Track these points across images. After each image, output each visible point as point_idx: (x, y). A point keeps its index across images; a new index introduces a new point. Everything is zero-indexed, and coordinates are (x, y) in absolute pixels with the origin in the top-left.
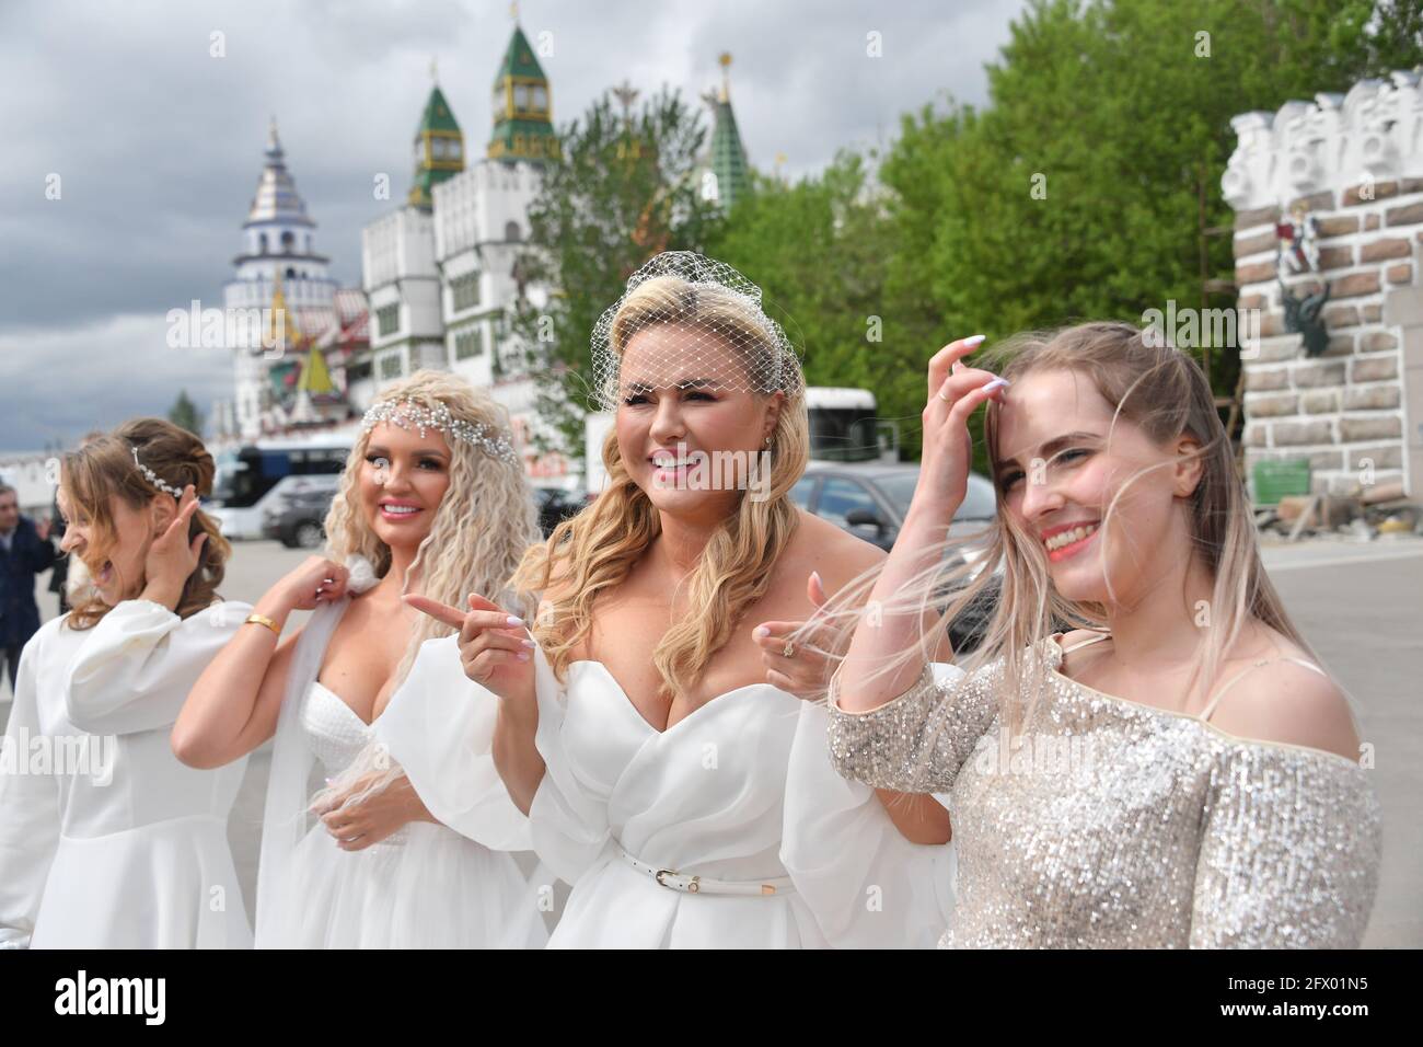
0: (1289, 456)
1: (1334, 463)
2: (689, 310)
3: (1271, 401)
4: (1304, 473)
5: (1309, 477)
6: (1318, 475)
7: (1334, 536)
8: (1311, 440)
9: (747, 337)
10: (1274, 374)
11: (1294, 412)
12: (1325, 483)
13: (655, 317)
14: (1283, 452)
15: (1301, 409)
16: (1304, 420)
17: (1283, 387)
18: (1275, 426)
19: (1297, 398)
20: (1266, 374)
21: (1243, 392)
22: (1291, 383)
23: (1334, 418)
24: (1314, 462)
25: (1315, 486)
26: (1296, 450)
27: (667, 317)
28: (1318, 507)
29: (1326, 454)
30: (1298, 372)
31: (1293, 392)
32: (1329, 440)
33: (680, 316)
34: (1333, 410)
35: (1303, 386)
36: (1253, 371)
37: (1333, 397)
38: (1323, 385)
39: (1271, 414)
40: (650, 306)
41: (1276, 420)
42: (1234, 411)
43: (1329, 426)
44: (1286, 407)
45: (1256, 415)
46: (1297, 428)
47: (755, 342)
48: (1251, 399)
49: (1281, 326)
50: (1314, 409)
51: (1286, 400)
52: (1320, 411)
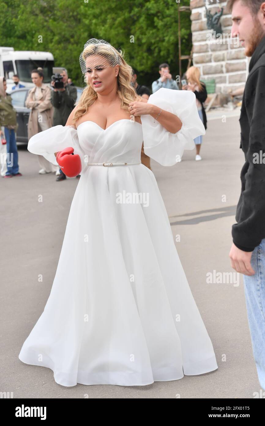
0: (208, 78)
1: (223, 81)
2: (95, 52)
3: (202, 56)
4: (213, 85)
5: (215, 86)
6: (218, 85)
7: (221, 109)
8: (216, 72)
9: (108, 55)
10: (203, 46)
11: (210, 61)
12: (220, 88)
13: (89, 54)
14: (206, 77)
15: (212, 60)
16: (213, 64)
17: (206, 51)
18: (203, 67)
19: (211, 55)
20: (201, 45)
21: (193, 53)
22: (209, 50)
23: (224, 63)
24: (217, 80)
25: (217, 90)
26: (210, 76)
27: (91, 54)
28: (217, 97)
29: (221, 77)
30: (212, 45)
31: (210, 53)
32: (222, 72)
33: (93, 53)
34: (223, 60)
35: (213, 50)
36: (196, 44)
37: (224, 54)
38: (220, 50)
39: (202, 62)
40: (88, 52)
41: (204, 64)
42: (190, 60)
43: (222, 66)
44: (207, 59)
45: (197, 63)
46: (211, 67)
47: (110, 56)
48: (195, 56)
49: (206, 26)
50: (217, 60)
51: (207, 56)
52: (219, 61)
